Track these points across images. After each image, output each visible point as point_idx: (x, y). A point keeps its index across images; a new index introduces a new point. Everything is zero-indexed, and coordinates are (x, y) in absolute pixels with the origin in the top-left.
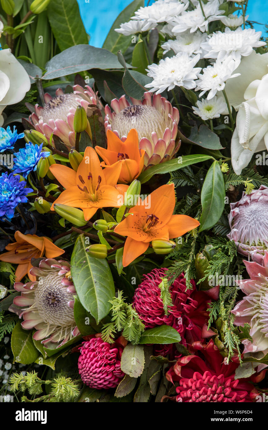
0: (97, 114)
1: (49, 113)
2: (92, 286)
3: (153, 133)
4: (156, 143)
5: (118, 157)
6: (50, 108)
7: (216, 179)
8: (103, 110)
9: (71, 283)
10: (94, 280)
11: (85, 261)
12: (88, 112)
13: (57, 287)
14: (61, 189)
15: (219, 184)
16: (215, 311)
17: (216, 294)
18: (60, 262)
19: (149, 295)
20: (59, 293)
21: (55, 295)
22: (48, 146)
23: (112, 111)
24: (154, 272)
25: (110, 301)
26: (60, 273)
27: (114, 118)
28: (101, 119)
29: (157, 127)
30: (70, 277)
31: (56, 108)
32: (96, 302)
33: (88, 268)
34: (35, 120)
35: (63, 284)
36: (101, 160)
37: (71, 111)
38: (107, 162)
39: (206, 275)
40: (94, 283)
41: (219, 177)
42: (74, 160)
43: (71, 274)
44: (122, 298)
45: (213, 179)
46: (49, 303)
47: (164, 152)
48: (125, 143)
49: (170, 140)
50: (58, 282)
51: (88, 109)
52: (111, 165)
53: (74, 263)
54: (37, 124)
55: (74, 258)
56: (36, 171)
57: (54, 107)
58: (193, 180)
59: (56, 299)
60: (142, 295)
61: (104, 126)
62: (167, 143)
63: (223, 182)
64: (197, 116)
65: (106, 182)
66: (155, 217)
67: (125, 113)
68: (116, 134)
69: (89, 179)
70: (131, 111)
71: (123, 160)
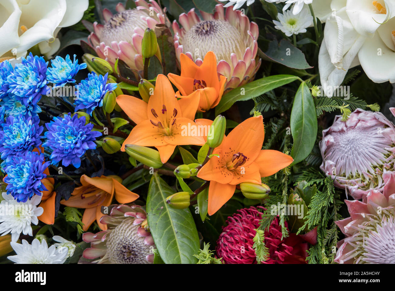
0: (166, 34)
1: (111, 34)
2: (173, 237)
3: (232, 54)
4: (235, 65)
5: (195, 84)
6: (112, 27)
7: (306, 104)
8: (171, 27)
9: (148, 233)
10: (175, 229)
11: (162, 207)
12: (156, 32)
13: (133, 238)
14: (132, 125)
15: (309, 110)
16: (314, 258)
17: (314, 238)
18: (133, 207)
19: (237, 242)
20: (134, 245)
21: (131, 249)
22: (113, 74)
23: (180, 26)
24: (240, 213)
25: (195, 255)
26: (135, 223)
27: (184, 36)
28: (170, 39)
29: (234, 46)
30: (148, 228)
31: (118, 27)
32: (179, 256)
33: (166, 215)
34: (94, 41)
35: (139, 235)
36: (176, 89)
37: (136, 32)
38: (183, 92)
39: (306, 223)
40: (175, 234)
41: (309, 101)
42: (145, 91)
43: (148, 223)
44: (209, 251)
45: (302, 105)
46: (124, 258)
47: (244, 73)
48: (201, 67)
49: (250, 60)
50: (133, 233)
51: (156, 29)
52: (188, 95)
53: (151, 211)
54: (98, 47)
55: (150, 204)
56: (102, 107)
57: (116, 26)
58: (275, 102)
59: (132, 253)
60: (228, 242)
61: (174, 46)
62: (248, 64)
63: (314, 106)
64: (280, 31)
65: (182, 114)
66: (243, 156)
67: (197, 31)
68: (190, 56)
69: (163, 113)
70: (203, 28)
71: (202, 90)
